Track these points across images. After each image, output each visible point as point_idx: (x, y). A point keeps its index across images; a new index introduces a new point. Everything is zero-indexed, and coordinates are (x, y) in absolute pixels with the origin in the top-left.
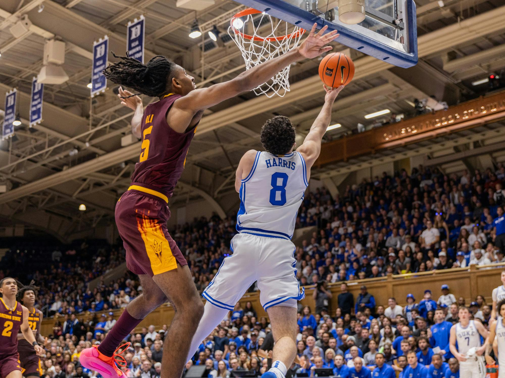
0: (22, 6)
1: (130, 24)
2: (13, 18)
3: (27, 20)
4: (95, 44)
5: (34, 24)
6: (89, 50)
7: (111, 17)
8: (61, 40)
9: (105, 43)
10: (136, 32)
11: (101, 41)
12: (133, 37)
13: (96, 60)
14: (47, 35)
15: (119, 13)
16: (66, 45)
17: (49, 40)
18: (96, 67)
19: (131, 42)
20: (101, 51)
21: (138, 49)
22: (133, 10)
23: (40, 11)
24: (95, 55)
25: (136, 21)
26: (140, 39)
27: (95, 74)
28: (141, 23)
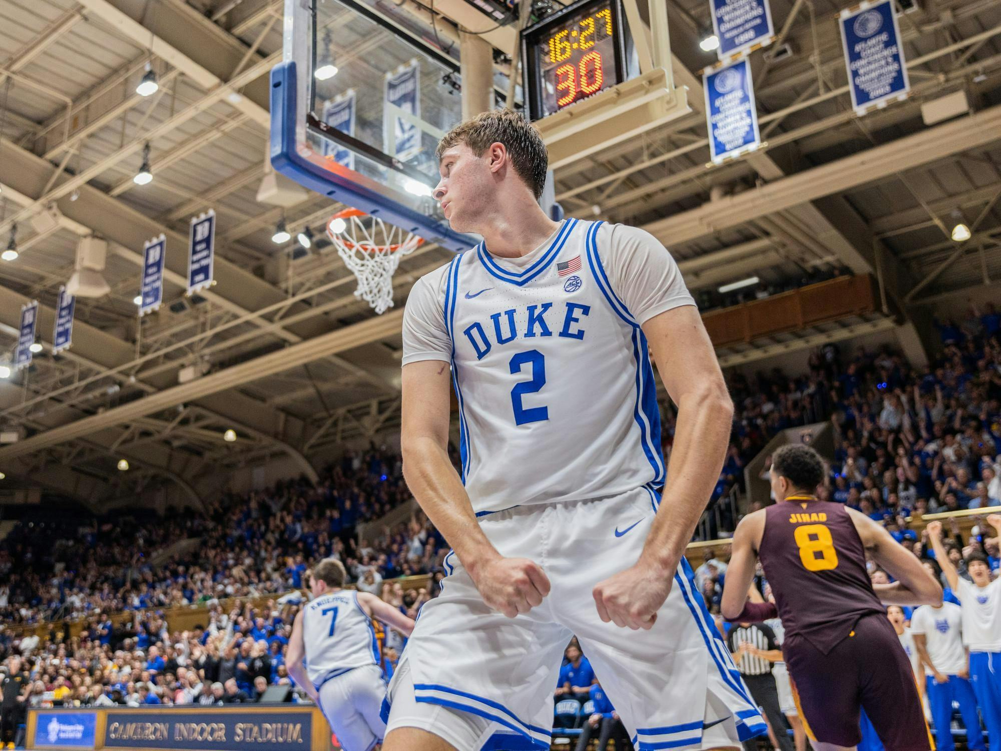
0: (51, 190)
1: (194, 221)
2: (36, 206)
3: (55, 209)
4: (147, 244)
5: (66, 214)
6: (138, 252)
7: (169, 211)
8: (102, 238)
9: (161, 244)
10: (202, 232)
11: (155, 241)
12: (199, 237)
13: (148, 266)
14: (82, 230)
15: (180, 205)
16: (108, 245)
17: (85, 236)
18: (147, 275)
19: (195, 244)
20: (154, 255)
21: (205, 253)
22: (200, 202)
23: (74, 198)
24: (147, 259)
25: (203, 217)
26: (207, 240)
27: (146, 285)
28: (210, 220)
